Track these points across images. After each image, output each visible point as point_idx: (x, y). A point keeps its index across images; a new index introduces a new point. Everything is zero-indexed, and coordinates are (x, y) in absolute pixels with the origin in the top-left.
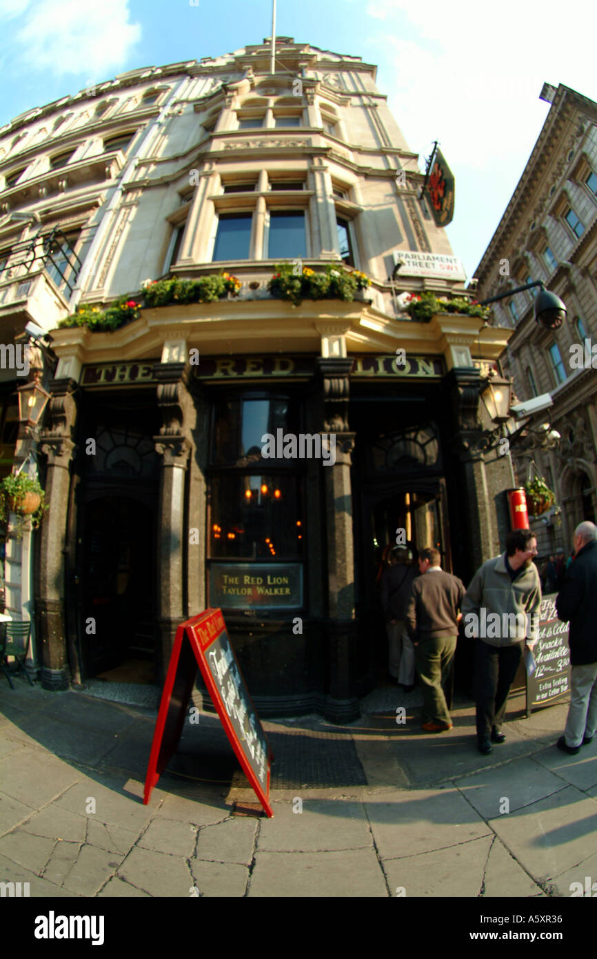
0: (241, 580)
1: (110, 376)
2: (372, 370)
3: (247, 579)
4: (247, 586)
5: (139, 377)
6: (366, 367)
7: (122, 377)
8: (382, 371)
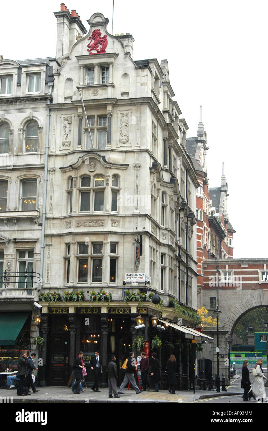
0: (87, 357)
1: (56, 311)
2: (114, 312)
3: (88, 357)
4: (88, 358)
5: (64, 312)
6: (113, 311)
7: (59, 312)
8: (117, 312)
